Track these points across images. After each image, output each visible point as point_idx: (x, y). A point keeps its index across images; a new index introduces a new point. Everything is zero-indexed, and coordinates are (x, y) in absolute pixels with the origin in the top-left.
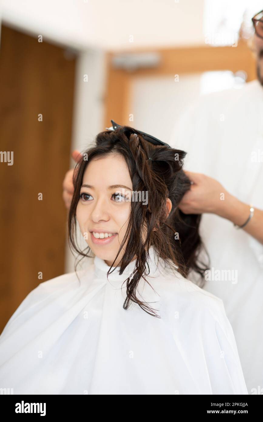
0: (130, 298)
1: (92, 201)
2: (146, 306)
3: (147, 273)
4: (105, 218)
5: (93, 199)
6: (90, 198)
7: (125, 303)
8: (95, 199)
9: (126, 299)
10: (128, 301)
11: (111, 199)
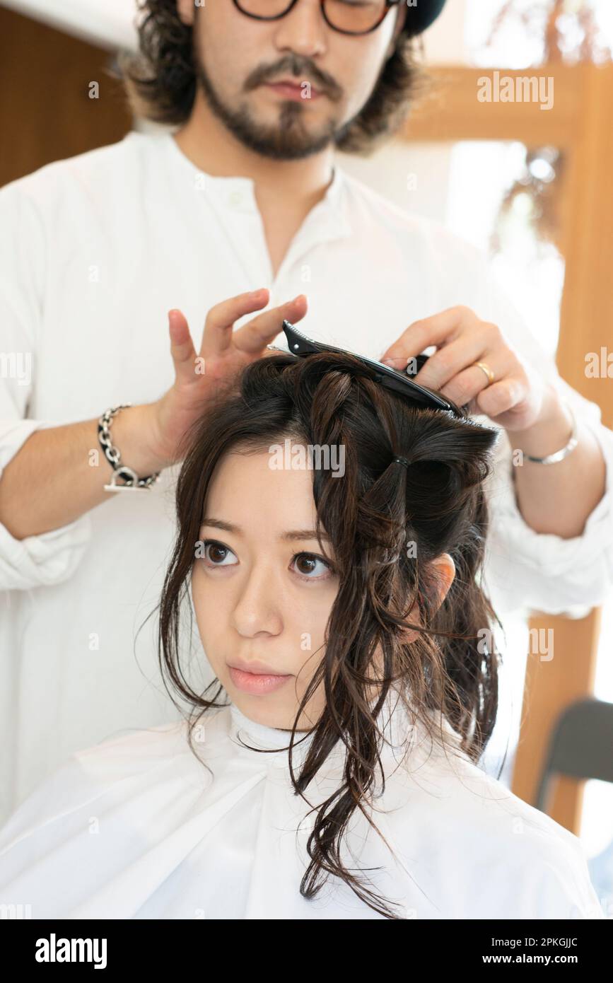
0: (320, 865)
1: (234, 569)
2: (365, 890)
3: (377, 792)
4: (272, 628)
5: (238, 563)
6: (229, 559)
7: (306, 878)
8: (242, 562)
9: (310, 867)
10: (317, 872)
11: (289, 569)
